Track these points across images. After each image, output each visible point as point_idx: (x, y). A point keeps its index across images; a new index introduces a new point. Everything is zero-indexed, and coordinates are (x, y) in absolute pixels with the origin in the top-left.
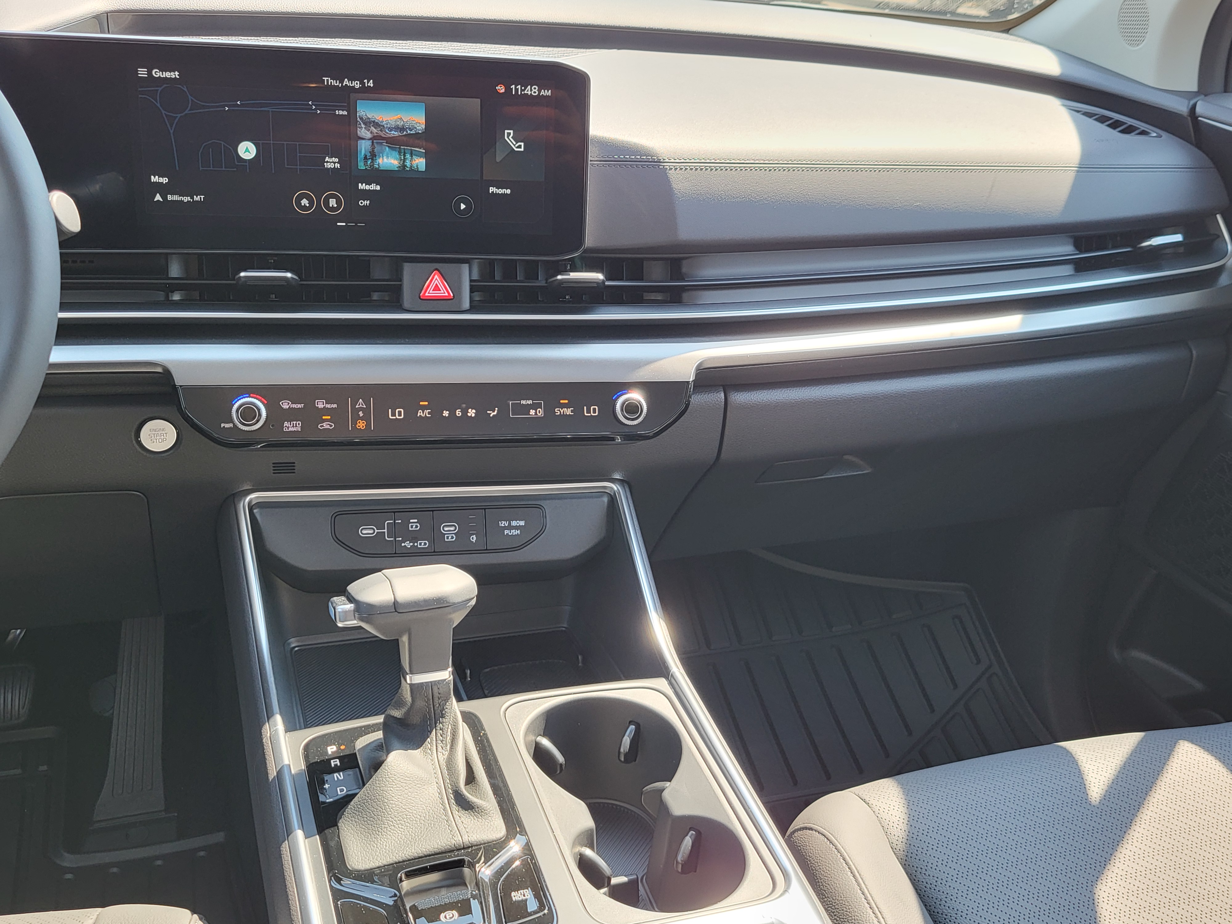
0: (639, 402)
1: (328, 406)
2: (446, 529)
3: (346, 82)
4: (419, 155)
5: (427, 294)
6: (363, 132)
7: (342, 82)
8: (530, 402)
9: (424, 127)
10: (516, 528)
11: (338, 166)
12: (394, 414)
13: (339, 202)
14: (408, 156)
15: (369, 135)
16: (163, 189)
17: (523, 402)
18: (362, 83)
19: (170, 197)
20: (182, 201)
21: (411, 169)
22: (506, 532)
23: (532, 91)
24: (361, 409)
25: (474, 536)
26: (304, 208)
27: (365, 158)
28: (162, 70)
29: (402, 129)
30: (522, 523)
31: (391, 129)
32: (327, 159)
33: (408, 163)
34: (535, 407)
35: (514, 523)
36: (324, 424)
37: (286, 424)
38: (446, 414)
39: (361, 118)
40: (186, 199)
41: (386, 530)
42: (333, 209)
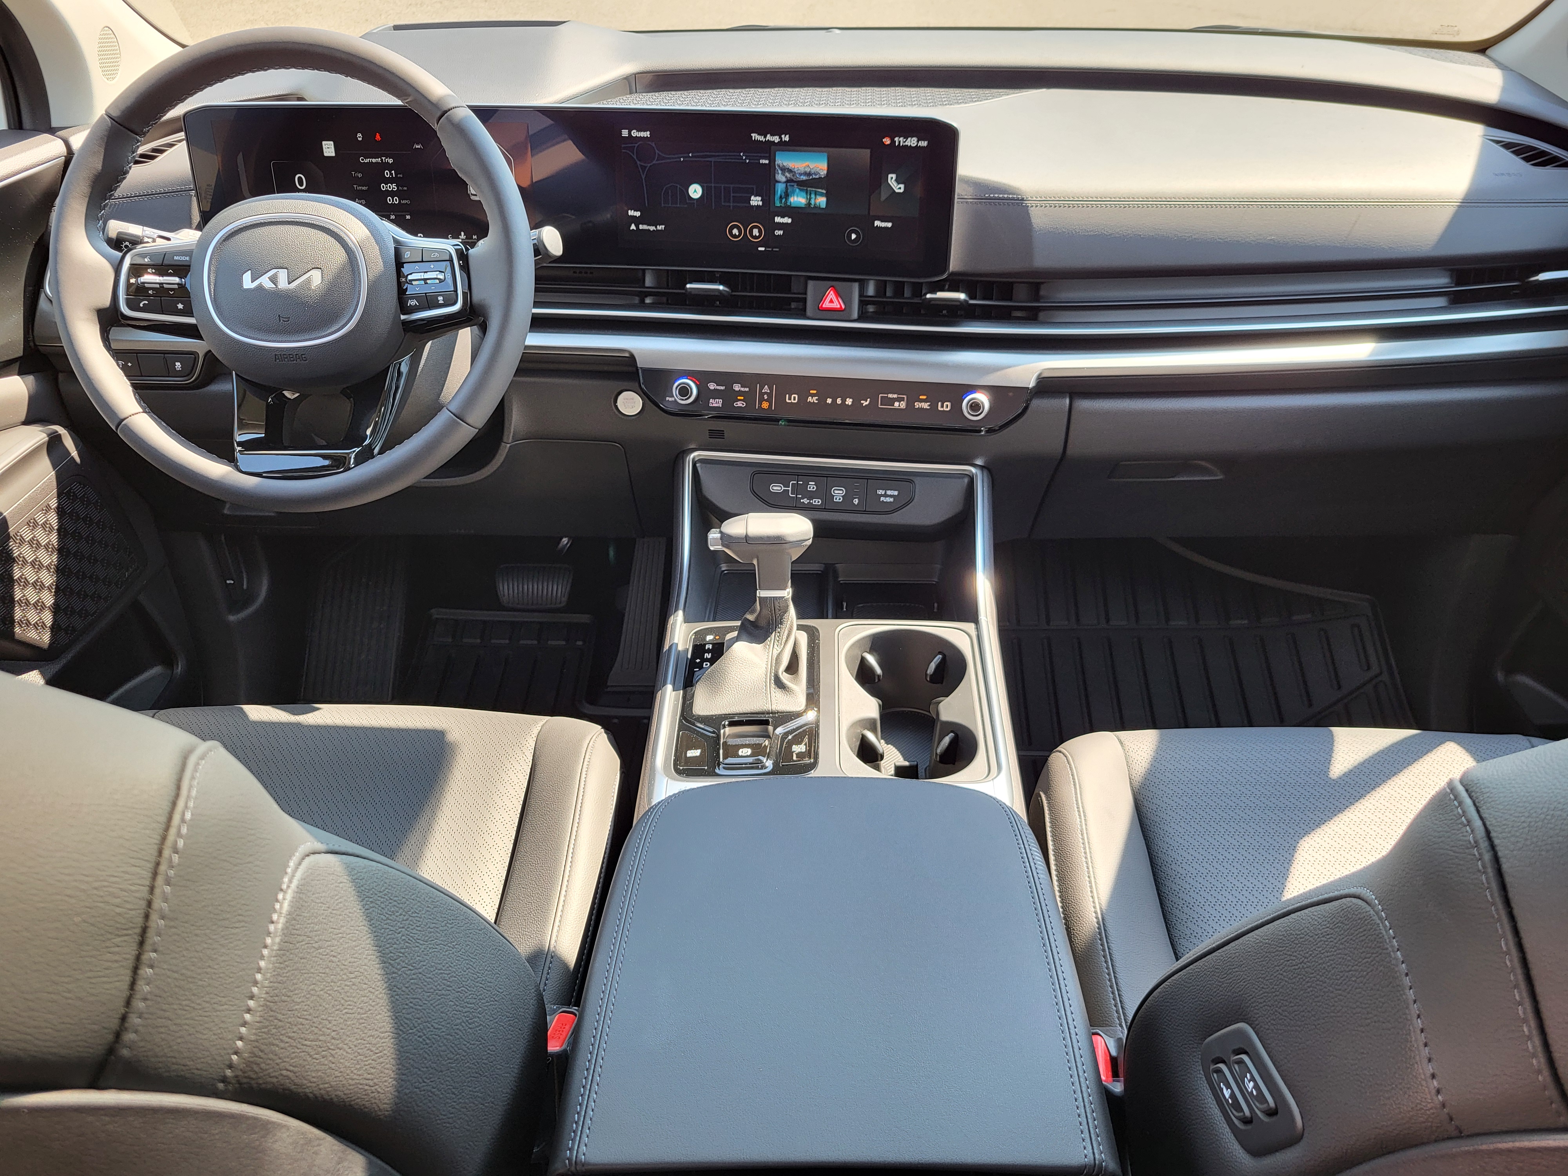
0: (982, 403)
1: (742, 389)
2: (836, 492)
3: (769, 137)
4: (822, 195)
5: (824, 306)
6: (780, 177)
7: (765, 137)
8: (895, 396)
9: (825, 172)
10: (891, 496)
11: (760, 203)
12: (790, 399)
13: (760, 232)
14: (813, 196)
15: (784, 179)
16: (637, 221)
17: (890, 396)
18: (781, 138)
19: (641, 227)
20: (649, 230)
21: (815, 207)
22: (882, 499)
23: (912, 142)
24: (766, 393)
25: (857, 500)
26: (735, 236)
27: (781, 197)
28: (638, 131)
29: (809, 174)
30: (896, 493)
31: (801, 174)
32: (753, 198)
33: (813, 202)
34: (900, 400)
35: (889, 492)
36: (738, 403)
37: (711, 401)
38: (829, 401)
39: (779, 166)
40: (652, 228)
41: (790, 489)
42: (756, 237)
